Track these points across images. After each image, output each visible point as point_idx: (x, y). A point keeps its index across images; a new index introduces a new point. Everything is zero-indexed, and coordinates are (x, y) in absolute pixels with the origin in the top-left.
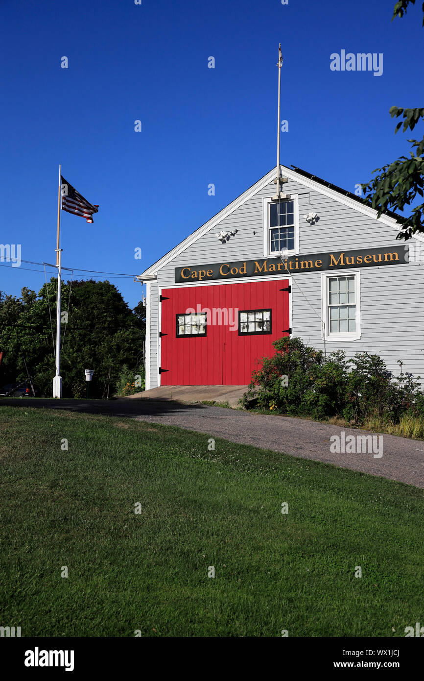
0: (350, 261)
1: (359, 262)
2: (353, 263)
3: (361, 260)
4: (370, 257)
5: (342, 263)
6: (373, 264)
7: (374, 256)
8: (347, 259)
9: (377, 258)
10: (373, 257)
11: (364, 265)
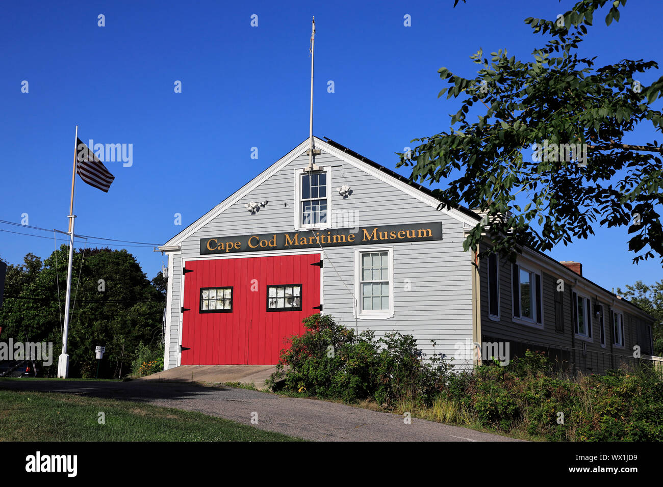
0: (384, 236)
1: (393, 237)
2: (386, 238)
3: (395, 236)
4: (404, 233)
5: (375, 239)
6: (406, 240)
7: (408, 232)
8: (381, 234)
9: (411, 234)
10: (406, 233)
11: (397, 241)
